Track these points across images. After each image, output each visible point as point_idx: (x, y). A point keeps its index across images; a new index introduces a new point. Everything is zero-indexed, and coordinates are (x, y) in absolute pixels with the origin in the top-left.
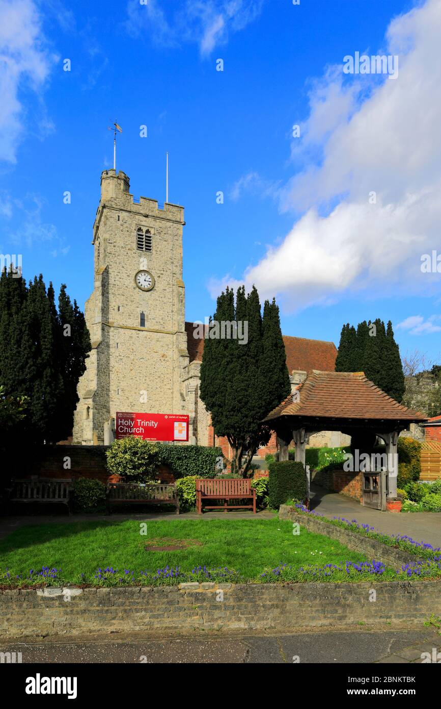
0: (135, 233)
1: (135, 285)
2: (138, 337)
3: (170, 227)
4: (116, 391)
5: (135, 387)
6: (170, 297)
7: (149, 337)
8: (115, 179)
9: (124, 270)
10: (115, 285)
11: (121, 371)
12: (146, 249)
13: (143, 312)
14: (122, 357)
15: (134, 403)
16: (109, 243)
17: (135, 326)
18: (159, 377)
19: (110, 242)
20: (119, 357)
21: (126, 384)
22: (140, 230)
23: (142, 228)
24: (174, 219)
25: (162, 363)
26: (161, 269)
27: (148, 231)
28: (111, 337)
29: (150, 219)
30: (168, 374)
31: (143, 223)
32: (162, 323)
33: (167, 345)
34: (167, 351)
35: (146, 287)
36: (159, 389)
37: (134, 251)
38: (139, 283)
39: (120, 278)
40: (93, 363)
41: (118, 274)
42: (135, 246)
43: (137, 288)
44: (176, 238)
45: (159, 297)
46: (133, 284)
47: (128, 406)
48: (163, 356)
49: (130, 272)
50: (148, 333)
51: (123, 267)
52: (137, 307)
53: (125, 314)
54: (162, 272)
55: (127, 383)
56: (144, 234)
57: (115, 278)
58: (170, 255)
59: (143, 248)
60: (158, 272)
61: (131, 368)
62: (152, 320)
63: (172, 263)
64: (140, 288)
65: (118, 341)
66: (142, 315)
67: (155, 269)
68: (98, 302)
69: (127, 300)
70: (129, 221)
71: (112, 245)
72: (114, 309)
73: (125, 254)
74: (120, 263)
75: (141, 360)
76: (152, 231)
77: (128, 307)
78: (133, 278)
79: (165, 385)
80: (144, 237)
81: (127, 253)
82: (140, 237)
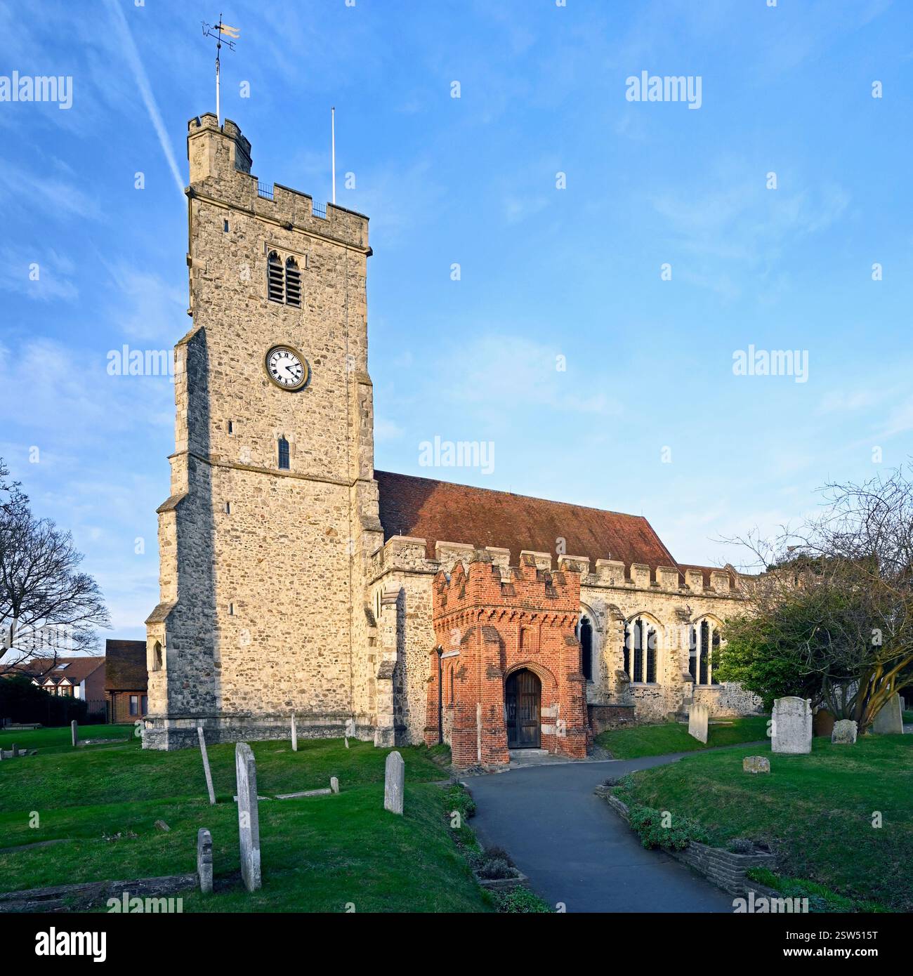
0: (264, 263)
1: (265, 377)
2: (274, 490)
3: (340, 258)
4: (226, 606)
5: (269, 596)
6: (342, 408)
7: (298, 490)
8: (217, 137)
9: (239, 341)
10: (221, 373)
11: (236, 563)
12: (289, 300)
13: (283, 436)
14: (238, 534)
15: (268, 632)
16: (205, 279)
17: (266, 464)
18: (322, 577)
19: (205, 276)
20: (234, 533)
21: (248, 592)
22: (274, 257)
23: (279, 252)
24: (348, 240)
25: (327, 548)
26: (322, 346)
27: (291, 262)
28: (214, 489)
29: (296, 235)
30: (339, 570)
31: (282, 243)
32: (326, 462)
33: (338, 509)
34: (337, 522)
35: (290, 382)
36: (321, 603)
37: (262, 302)
38: (275, 372)
39: (232, 359)
40: (168, 543)
41: (227, 349)
42: (263, 290)
43: (270, 384)
44: (353, 281)
45: (318, 406)
46: (261, 375)
47: (255, 640)
48: (328, 533)
49: (255, 348)
50: (296, 482)
51: (238, 335)
52: (272, 425)
53: (243, 440)
54: (324, 352)
55: (252, 590)
56: (284, 265)
57: (221, 358)
58: (341, 317)
59: (281, 297)
60: (316, 352)
61: (260, 556)
62: (304, 454)
63: (346, 335)
64: (277, 385)
65: (229, 498)
66: (283, 444)
67: (309, 346)
68: (179, 407)
69: (247, 409)
70: (251, 235)
71: (212, 284)
72: (218, 428)
73: (244, 306)
74: (230, 326)
75: (282, 540)
76: (301, 262)
77: (250, 424)
78: (262, 362)
79: (335, 593)
80: (284, 272)
81: (247, 305)
82: (274, 272)
